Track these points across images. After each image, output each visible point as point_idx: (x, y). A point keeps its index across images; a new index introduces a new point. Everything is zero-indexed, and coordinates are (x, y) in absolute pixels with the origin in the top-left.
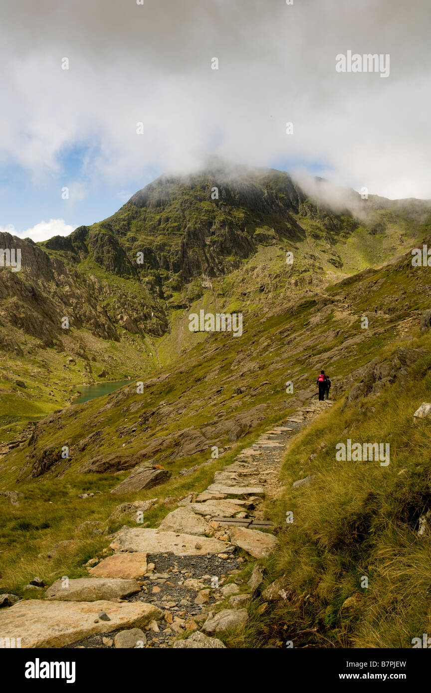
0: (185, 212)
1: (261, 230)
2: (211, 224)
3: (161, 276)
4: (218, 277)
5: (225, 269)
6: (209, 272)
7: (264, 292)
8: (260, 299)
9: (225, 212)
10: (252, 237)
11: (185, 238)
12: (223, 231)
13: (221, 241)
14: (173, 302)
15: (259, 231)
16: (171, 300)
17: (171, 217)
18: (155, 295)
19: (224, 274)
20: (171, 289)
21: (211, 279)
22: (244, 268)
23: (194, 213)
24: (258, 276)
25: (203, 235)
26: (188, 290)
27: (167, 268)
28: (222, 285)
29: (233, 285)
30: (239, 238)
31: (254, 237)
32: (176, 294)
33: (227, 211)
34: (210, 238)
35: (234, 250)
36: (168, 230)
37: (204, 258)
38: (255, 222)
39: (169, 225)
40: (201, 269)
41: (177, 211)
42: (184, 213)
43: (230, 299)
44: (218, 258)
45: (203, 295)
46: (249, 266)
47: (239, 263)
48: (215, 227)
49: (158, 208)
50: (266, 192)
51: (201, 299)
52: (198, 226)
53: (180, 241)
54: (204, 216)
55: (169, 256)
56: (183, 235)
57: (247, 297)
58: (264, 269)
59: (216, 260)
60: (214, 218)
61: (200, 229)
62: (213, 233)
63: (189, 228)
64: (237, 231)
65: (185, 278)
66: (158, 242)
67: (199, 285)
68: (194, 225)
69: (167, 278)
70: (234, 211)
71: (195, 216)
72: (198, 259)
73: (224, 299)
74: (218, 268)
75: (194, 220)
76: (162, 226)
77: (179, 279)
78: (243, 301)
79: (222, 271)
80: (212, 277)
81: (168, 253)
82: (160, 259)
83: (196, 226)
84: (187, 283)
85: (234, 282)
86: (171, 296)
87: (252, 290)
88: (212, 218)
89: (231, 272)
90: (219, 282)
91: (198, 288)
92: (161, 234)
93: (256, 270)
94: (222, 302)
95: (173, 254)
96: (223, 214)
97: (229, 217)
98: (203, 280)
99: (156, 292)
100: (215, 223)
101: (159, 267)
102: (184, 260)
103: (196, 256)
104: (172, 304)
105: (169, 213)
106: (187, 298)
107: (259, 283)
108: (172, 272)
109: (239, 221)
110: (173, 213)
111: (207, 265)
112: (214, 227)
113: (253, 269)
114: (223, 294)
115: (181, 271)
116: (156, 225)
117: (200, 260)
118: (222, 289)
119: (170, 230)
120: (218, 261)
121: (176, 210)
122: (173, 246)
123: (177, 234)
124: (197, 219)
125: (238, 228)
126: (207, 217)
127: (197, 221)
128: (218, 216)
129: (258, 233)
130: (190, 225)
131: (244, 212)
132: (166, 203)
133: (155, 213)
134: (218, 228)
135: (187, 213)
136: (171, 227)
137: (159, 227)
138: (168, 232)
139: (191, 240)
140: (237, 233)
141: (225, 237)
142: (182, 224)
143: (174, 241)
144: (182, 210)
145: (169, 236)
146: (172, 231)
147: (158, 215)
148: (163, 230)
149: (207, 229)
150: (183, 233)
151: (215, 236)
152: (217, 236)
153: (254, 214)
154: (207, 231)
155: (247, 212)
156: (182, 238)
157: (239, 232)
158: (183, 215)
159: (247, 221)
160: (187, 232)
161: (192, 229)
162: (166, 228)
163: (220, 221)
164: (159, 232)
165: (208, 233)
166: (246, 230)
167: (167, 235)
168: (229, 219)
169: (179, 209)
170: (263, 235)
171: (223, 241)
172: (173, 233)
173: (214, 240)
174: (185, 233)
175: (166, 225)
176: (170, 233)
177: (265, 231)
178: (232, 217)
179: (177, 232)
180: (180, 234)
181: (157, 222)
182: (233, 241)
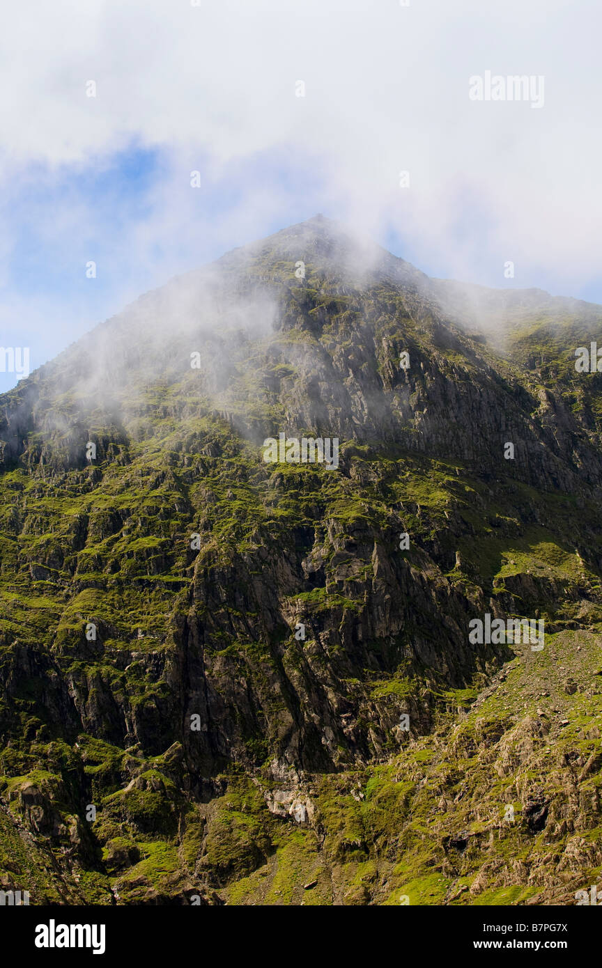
0: (193, 490)
1: (526, 559)
2: (303, 539)
3: (87, 769)
4: (341, 769)
5: (372, 735)
6: (300, 749)
7: (545, 832)
8: (528, 865)
9: (366, 483)
10: (487, 593)
11: (190, 599)
12: (357, 568)
13: (352, 612)
14: (141, 883)
15: (514, 565)
16: (133, 874)
17: (128, 513)
18: (64, 851)
19: (367, 756)
20: (132, 828)
21: (310, 779)
22: (456, 730)
23: (229, 492)
24: (516, 761)
25: (273, 587)
26: (210, 827)
27: (116, 736)
28: (357, 806)
29: (407, 803)
30: (428, 597)
31: (496, 590)
32: (153, 848)
33: (374, 479)
34: (300, 599)
35: (409, 653)
36: (116, 568)
37: (277, 687)
38: (496, 524)
39: (119, 547)
40: (263, 736)
41: (156, 486)
42: (185, 491)
43: (397, 868)
44: (339, 688)
45: (272, 850)
46: (478, 719)
47: (432, 706)
48: (324, 552)
49: (75, 474)
50: (542, 395)
51: (264, 868)
52: (247, 546)
53: (171, 615)
54: (275, 503)
55: (124, 679)
56: (184, 590)
57: (473, 856)
58: (541, 730)
59: (330, 696)
60: (319, 511)
61: (258, 558)
62: (317, 579)
63: (210, 557)
64: (419, 566)
65: (195, 778)
66: (75, 621)
67: (255, 805)
68: (232, 544)
69: (115, 778)
70: (405, 482)
71: (236, 505)
72: (249, 691)
73: (370, 867)
74: (339, 732)
75: (232, 521)
76: (92, 549)
77: (168, 782)
78: (455, 874)
79: (359, 744)
80: (312, 769)
81: (120, 666)
82: (84, 692)
83: (240, 547)
84: (202, 800)
85: (412, 792)
86: (134, 857)
87: (492, 823)
88: (308, 512)
89: (396, 748)
90: (345, 791)
91: (251, 822)
92: (86, 585)
93: (508, 737)
94: (358, 881)
95: (139, 671)
96: (356, 496)
97: (383, 508)
98: (274, 783)
99: (67, 837)
100: (323, 532)
101: (80, 729)
102: (187, 699)
103: (242, 680)
104: (137, 891)
105: (121, 492)
106: (205, 867)
107: (524, 795)
108: (134, 753)
109: (427, 524)
110: (141, 492)
111: (289, 718)
112: (319, 551)
113: (496, 730)
114: (365, 847)
115: (177, 745)
116: (63, 546)
117: (259, 694)
118: (360, 822)
119: (126, 565)
120: (340, 701)
121: (152, 478)
122: (140, 636)
123: (154, 584)
124: (243, 518)
125: (423, 555)
126: (287, 506)
127: (245, 525)
128: (336, 504)
129: (514, 573)
130: (215, 542)
131: (448, 482)
132: (110, 451)
133: (61, 495)
134: (338, 555)
135: (198, 492)
136: (130, 555)
137: (79, 554)
138: (115, 576)
139: (217, 607)
140: (421, 577)
141: (370, 593)
142: (178, 541)
143: (142, 613)
144: (177, 478)
145: (121, 592)
146: (134, 570)
147: (72, 504)
148: (96, 568)
149: (287, 559)
150: (180, 579)
151: (321, 591)
152: (331, 591)
153: (491, 492)
154: (288, 569)
155: (460, 482)
156: (177, 602)
157: (427, 569)
158: (181, 502)
159: (466, 523)
160: (199, 576)
161: (224, 560)
162: (106, 559)
163: (344, 525)
164: (77, 576)
165: (291, 578)
166: (458, 563)
167: (111, 588)
168: (382, 516)
169: (164, 476)
170: (536, 581)
171: (361, 610)
172: (141, 581)
173: (321, 608)
174: (193, 580)
175: (110, 544)
176: (128, 581)
177: (545, 564)
178: (395, 507)
179: (156, 577)
180: (168, 585)
181: (69, 532)
182: (401, 612)
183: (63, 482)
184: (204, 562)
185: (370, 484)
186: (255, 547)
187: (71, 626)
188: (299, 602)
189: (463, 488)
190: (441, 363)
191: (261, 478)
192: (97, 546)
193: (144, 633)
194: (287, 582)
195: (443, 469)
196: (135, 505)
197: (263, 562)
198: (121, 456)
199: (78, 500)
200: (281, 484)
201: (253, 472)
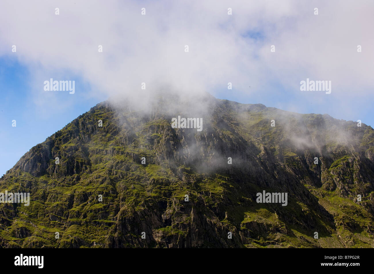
0: (117, 184)
1: (254, 215)
2: (163, 206)
9: (189, 183)
11: (116, 230)
12: (184, 218)
13: (182, 236)
15: (249, 217)
17: (91, 194)
23: (132, 186)
25: (150, 225)
30: (214, 231)
31: (242, 228)
33: (193, 182)
34: (161, 231)
36: (85, 216)
38: (242, 201)
39: (87, 208)
41: (102, 183)
42: (114, 185)
48: (171, 211)
49: (69, 177)
50: (262, 148)
52: (139, 208)
53: (107, 236)
54: (151, 190)
56: (113, 226)
60: (169, 194)
61: (144, 213)
62: (168, 222)
63: (124, 212)
64: (210, 217)
66: (68, 238)
68: (133, 207)
70: (205, 183)
71: (135, 191)
75: (133, 198)
76: (75, 209)
83: (137, 209)
88: (165, 195)
92: (73, 223)
96: (185, 188)
97: (196, 194)
100: (171, 203)
105: (88, 185)
109: (214, 200)
110: (96, 185)
112: (169, 211)
116: (64, 207)
119: (89, 215)
121: (100, 180)
122: (95, 244)
123: (101, 223)
124: (138, 197)
125: (212, 213)
126: (156, 192)
127: (139, 200)
128: (176, 192)
129: (249, 221)
130: (126, 206)
131: (223, 183)
132: (84, 168)
133: (63, 186)
134: (177, 213)
135: (120, 186)
136: (91, 211)
137: (70, 210)
138: (85, 220)
139: (127, 233)
140: (211, 222)
141: (190, 228)
142: (111, 206)
143: (95, 235)
144: (111, 180)
145: (87, 226)
146: (93, 218)
147: (67, 190)
148: (77, 216)
149: (156, 214)
150: (112, 221)
151: (170, 227)
152: (174, 227)
153: (240, 188)
154: (156, 218)
155: (228, 183)
156: (110, 231)
157: (213, 219)
158: (112, 190)
159: (229, 200)
160: (119, 220)
161: (130, 214)
162: (81, 213)
163: (180, 200)
164: (69, 219)
165: (158, 222)
166: (226, 216)
167: (83, 225)
168: (195, 197)
169: (105, 179)
170: (258, 224)
171: (186, 235)
172: (95, 222)
173: (170, 234)
174: (117, 222)
175: (83, 207)
176: (90, 222)
177: (262, 217)
178: (200, 193)
179: (101, 220)
180: (106, 223)
181: (66, 201)
182: (203, 236)
183: (64, 181)
184: (121, 214)
185: (190, 183)
186: (143, 209)
187: (66, 240)
188: (161, 232)
189: (229, 186)
190: (221, 134)
191: (145, 180)
192: (78, 207)
193: (96, 243)
194: (156, 223)
195: (220, 178)
196: (93, 191)
197: (146, 215)
198: (88, 170)
199: (70, 188)
200: (154, 183)
201: (142, 178)
